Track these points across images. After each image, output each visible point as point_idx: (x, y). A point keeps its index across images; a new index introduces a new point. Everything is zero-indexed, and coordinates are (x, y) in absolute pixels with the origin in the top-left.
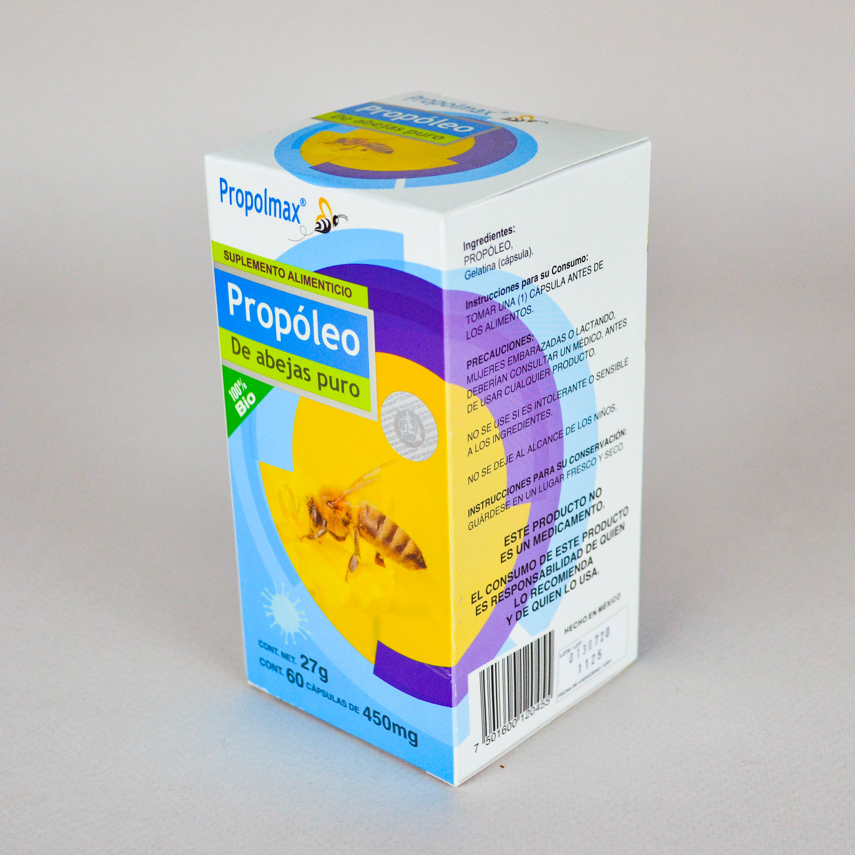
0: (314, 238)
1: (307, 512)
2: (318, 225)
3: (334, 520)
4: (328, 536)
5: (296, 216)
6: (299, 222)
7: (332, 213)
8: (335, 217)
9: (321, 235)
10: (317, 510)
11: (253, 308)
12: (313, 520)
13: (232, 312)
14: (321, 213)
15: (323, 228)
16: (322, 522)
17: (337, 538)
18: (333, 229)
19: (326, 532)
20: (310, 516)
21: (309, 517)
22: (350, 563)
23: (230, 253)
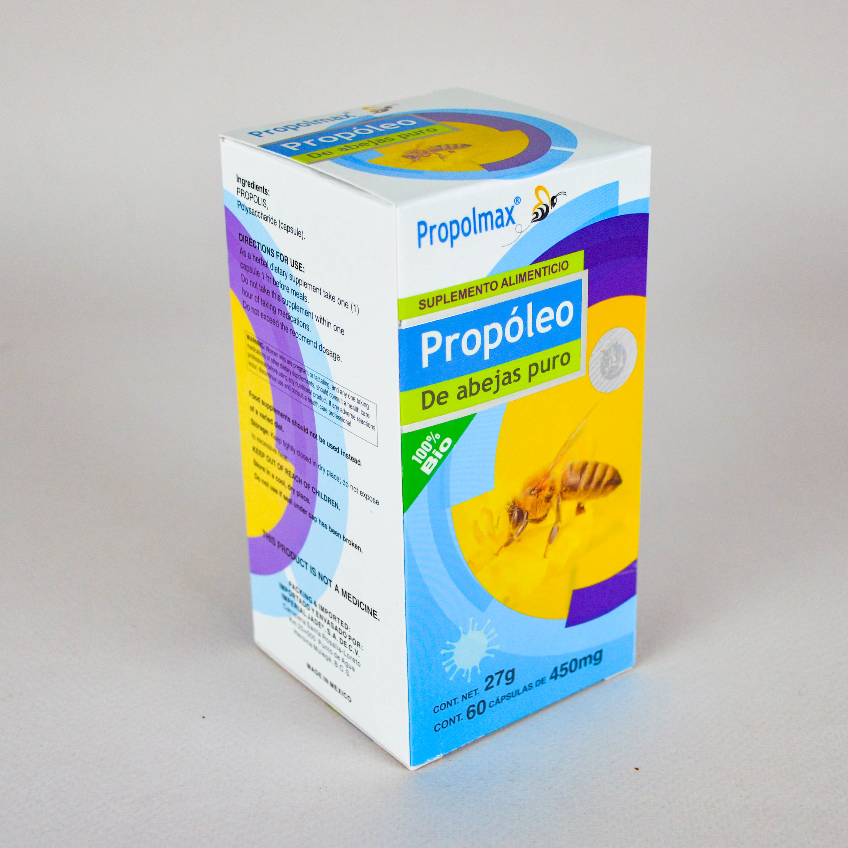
0: (532, 230)
1: (508, 518)
2: (535, 215)
3: (535, 507)
4: (530, 526)
5: (510, 218)
6: (514, 223)
7: (550, 195)
8: (554, 198)
9: (538, 223)
10: (519, 509)
11: (457, 344)
12: (514, 523)
13: (425, 364)
14: (538, 202)
15: (540, 215)
16: (523, 516)
17: (538, 521)
18: (551, 211)
19: (527, 523)
20: (510, 519)
21: (509, 523)
22: (550, 536)
23: (428, 300)
